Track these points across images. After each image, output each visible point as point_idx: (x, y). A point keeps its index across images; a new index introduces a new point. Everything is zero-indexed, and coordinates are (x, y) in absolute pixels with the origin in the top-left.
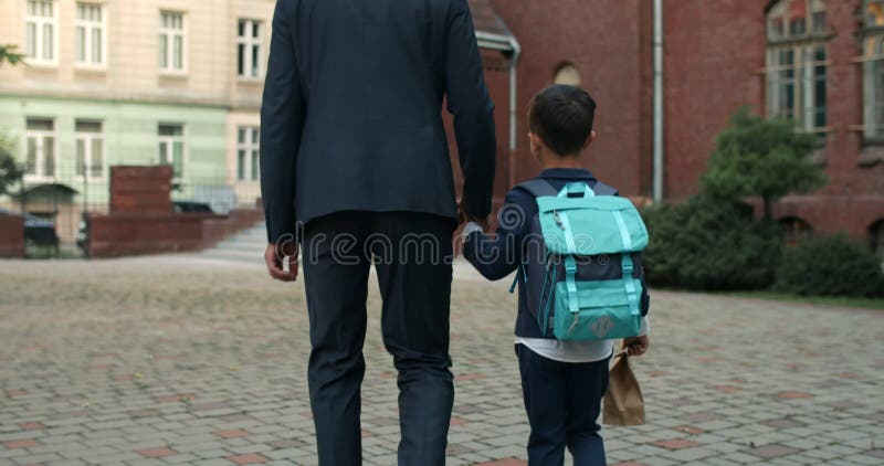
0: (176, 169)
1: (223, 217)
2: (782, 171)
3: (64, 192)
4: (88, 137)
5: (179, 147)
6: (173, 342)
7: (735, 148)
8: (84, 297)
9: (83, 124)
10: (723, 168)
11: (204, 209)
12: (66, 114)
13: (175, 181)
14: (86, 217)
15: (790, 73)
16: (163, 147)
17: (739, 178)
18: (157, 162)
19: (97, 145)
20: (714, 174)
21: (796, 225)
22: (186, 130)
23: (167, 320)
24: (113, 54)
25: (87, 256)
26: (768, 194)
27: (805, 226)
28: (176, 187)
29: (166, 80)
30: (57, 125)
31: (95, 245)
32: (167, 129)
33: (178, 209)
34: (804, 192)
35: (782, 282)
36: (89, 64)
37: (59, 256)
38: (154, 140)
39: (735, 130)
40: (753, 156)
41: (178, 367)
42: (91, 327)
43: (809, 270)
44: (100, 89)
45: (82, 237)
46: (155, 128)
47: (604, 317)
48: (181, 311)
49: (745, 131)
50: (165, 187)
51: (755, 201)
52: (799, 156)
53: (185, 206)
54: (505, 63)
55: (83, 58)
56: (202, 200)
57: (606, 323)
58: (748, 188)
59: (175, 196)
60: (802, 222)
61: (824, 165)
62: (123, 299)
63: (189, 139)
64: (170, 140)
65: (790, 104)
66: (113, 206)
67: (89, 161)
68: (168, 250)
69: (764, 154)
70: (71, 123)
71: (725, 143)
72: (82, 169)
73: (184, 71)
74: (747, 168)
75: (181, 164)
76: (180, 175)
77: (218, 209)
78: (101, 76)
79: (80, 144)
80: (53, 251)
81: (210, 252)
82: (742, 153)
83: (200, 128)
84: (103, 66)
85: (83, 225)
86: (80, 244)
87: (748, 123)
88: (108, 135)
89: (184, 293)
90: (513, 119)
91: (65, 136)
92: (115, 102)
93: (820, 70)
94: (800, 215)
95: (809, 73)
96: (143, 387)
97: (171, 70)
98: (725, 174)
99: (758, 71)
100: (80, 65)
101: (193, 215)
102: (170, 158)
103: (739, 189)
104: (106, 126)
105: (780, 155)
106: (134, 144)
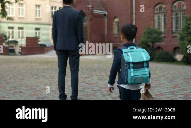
0: (39, 37)
1: (49, 47)
2: (155, 38)
3: (16, 42)
4: (21, 31)
5: (39, 33)
6: (41, 69)
7: (146, 34)
8: (23, 62)
9: (19, 28)
10: (144, 38)
11: (45, 45)
12: (16, 26)
13: (39, 40)
14: (21, 47)
15: (159, 19)
16: (36, 33)
17: (147, 40)
18: (35, 36)
19: (23, 32)
20: (142, 39)
21: (160, 49)
22: (41, 29)
23: (39, 65)
24: (26, 14)
25: (22, 55)
26: (153, 43)
27: (162, 49)
28: (39, 41)
29: (37, 19)
30: (14, 28)
31: (23, 53)
32: (37, 29)
33: (39, 46)
34: (160, 42)
35: (155, 59)
36: (21, 16)
37: (16, 55)
38: (34, 31)
39: (147, 30)
40: (150, 36)
41: (42, 72)
42: (26, 66)
43: (160, 57)
44: (23, 21)
45: (20, 51)
46: (34, 29)
47: (140, 77)
48: (41, 64)
49: (148, 31)
50: (37, 41)
51: (151, 44)
52: (159, 35)
53: (41, 45)
54: (104, 17)
55: (20, 15)
56: (44, 44)
57: (141, 79)
58: (149, 41)
59: (39, 43)
60: (161, 48)
61: (165, 37)
62: (31, 62)
63: (42, 31)
64: (37, 31)
65: (159, 25)
66: (27, 45)
67: (21, 36)
68: (38, 54)
69: (152, 35)
70: (17, 28)
71: (145, 33)
72: (19, 37)
73: (40, 17)
74: (149, 38)
75: (40, 36)
76: (40, 39)
77: (47, 46)
78: (23, 18)
79: (19, 32)
80: (15, 54)
81: (46, 54)
82: (148, 35)
83: (44, 29)
84: (24, 16)
85: (20, 49)
86: (20, 53)
87: (149, 29)
88: (25, 30)
89: (42, 61)
90: (106, 28)
91: (16, 31)
92: (26, 24)
93: (165, 19)
94: (161, 46)
95: (163, 19)
96: (37, 75)
97: (38, 17)
98: (145, 39)
99: (153, 19)
100: (19, 16)
101: (42, 47)
102: (38, 35)
103: (147, 42)
104: (24, 29)
105: (155, 35)
106: (30, 32)
